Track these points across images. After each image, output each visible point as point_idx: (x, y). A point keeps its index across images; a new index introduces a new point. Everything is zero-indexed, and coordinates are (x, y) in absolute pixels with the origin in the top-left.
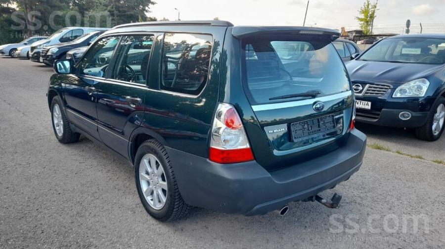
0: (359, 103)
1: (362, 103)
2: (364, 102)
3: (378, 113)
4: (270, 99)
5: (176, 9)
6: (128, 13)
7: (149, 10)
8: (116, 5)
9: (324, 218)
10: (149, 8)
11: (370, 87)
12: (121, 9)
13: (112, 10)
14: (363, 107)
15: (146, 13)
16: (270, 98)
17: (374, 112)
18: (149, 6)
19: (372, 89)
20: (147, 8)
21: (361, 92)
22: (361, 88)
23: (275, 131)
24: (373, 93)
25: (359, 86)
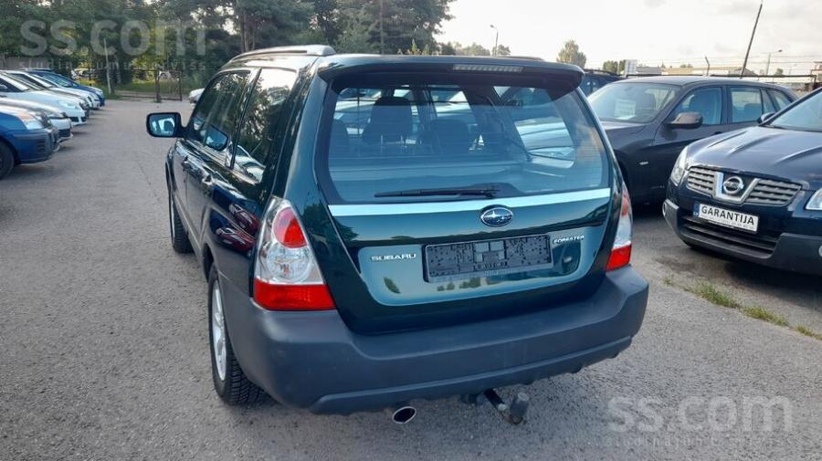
0: (734, 216)
1: (739, 218)
2: (744, 215)
3: (773, 240)
4: (376, 196)
5: (492, 26)
6: (404, 35)
7: (440, 29)
8: (384, 23)
9: (530, 443)
10: (441, 26)
11: (759, 184)
12: (392, 29)
13: (376, 30)
14: (742, 225)
15: (434, 35)
16: (375, 193)
17: (766, 238)
18: (441, 23)
19: (765, 188)
20: (437, 27)
21: (739, 194)
22: (741, 186)
23: (387, 257)
24: (765, 198)
25: (738, 182)
